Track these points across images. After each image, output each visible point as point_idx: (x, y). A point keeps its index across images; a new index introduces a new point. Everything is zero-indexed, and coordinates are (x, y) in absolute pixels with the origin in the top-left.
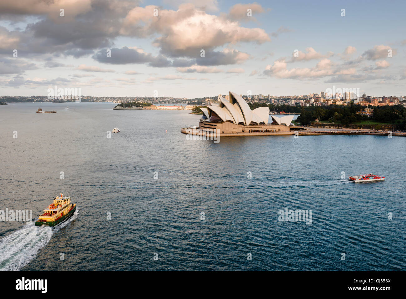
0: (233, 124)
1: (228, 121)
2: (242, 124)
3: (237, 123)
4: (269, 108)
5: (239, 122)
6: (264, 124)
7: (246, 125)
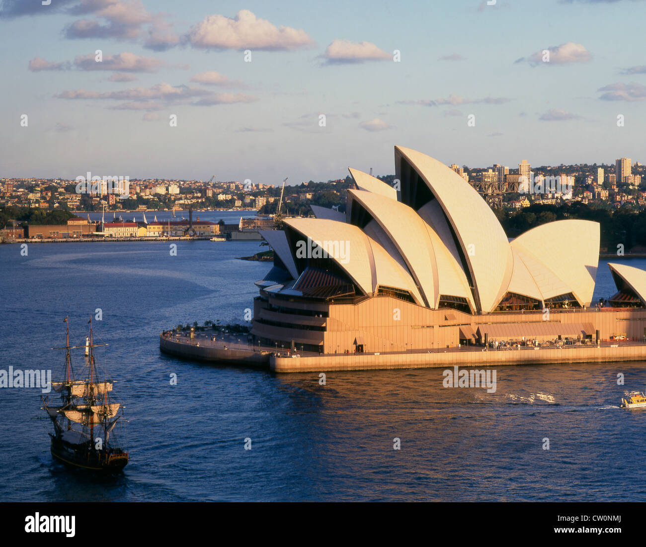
0: (409, 305)
1: (384, 291)
2: (461, 305)
3: (433, 302)
4: (598, 224)
5: (443, 297)
6: (575, 304)
7: (479, 312)
